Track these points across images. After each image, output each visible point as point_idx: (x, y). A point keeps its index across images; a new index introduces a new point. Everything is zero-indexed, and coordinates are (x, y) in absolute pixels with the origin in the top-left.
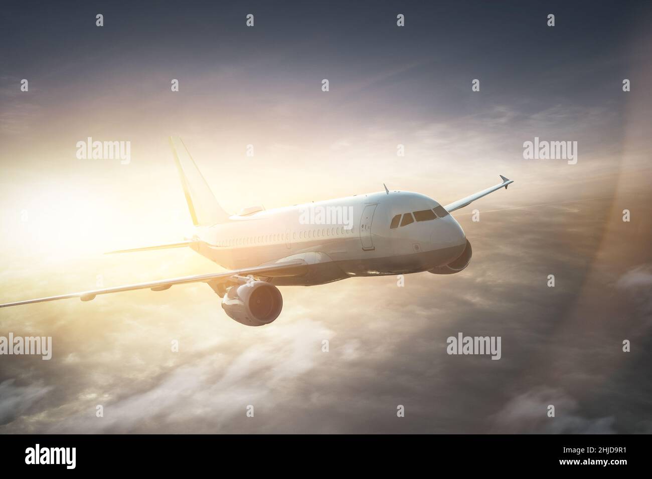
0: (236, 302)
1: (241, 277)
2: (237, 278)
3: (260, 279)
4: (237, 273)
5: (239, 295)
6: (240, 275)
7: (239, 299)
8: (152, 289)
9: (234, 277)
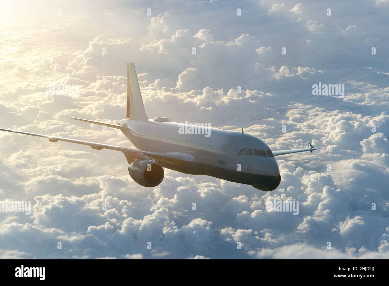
0: (137, 169)
1: (145, 156)
2: (142, 155)
3: (155, 160)
4: (143, 152)
5: (140, 165)
6: (144, 154)
7: (140, 168)
8: (92, 147)
9: (140, 154)
